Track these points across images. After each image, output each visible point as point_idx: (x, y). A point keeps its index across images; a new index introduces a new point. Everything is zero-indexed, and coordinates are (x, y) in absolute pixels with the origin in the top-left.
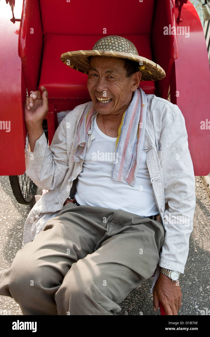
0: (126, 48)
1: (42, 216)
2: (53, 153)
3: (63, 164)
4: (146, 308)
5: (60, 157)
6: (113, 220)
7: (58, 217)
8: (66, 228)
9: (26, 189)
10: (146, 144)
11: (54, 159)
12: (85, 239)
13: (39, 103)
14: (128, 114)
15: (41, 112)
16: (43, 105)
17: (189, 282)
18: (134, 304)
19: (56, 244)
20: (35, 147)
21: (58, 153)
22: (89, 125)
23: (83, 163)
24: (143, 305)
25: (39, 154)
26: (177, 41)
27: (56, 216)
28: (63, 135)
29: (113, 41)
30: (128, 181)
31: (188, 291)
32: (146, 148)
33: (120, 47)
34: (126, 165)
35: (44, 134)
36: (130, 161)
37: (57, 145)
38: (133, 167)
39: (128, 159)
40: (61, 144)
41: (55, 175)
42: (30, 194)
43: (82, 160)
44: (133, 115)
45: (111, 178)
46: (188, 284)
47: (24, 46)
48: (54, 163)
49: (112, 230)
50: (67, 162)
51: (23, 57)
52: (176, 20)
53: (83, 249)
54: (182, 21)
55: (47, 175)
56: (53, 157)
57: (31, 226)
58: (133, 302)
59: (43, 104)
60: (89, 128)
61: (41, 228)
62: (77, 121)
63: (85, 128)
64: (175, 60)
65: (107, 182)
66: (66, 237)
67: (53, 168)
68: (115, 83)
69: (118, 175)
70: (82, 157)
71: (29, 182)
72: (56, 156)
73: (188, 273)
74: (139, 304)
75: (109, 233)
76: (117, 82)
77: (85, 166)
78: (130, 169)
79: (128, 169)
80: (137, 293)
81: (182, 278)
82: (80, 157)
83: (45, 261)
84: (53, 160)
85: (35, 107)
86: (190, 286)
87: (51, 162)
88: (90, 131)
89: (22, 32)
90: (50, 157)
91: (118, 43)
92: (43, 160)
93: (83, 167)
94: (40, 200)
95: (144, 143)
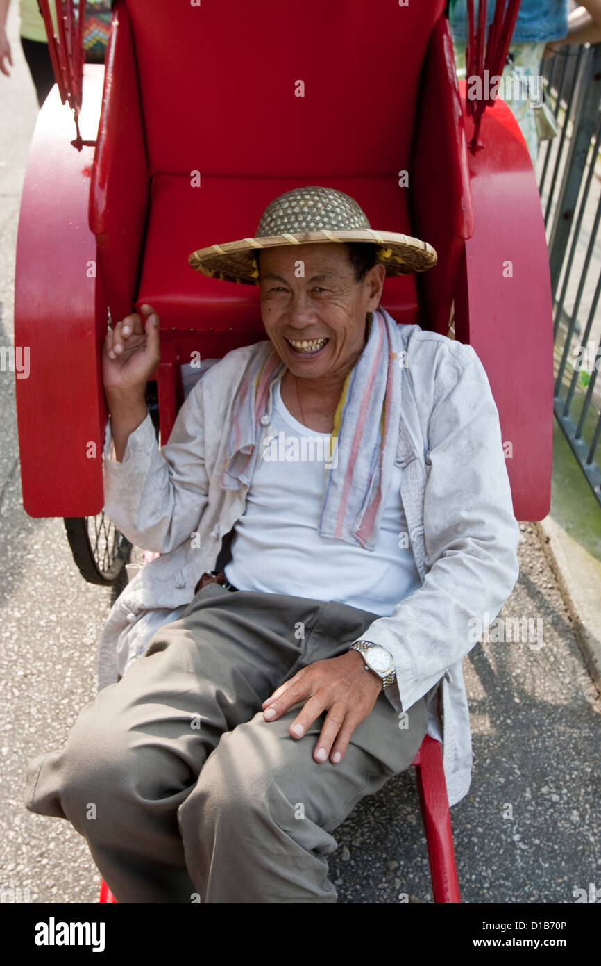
0: (345, 214)
1: (144, 615)
2: (171, 464)
3: (194, 492)
4: (394, 840)
5: (189, 475)
6: (318, 628)
7: (181, 622)
8: (200, 648)
9: (104, 547)
10: (401, 448)
11: (174, 480)
12: (247, 675)
13: (138, 344)
14: (358, 376)
15: (143, 364)
16: (148, 348)
17: (500, 777)
18: (366, 830)
19: (174, 691)
20: (126, 449)
21: (184, 466)
22: (263, 403)
23: (248, 494)
24: (387, 834)
25: (136, 467)
26: (471, 195)
27: (178, 619)
28: (198, 423)
29: (311, 203)
30: (358, 538)
31: (496, 798)
32: (402, 459)
33: (332, 215)
34: (355, 499)
35: (149, 418)
36: (365, 489)
37: (183, 446)
38: (371, 504)
39: (360, 486)
40: (192, 443)
41: (175, 519)
42: (114, 559)
43: (244, 485)
44: (371, 379)
45: (319, 531)
46: (496, 783)
47: (102, 205)
48: (172, 488)
49: (313, 652)
50: (204, 486)
51: (99, 232)
52: (469, 145)
53: (241, 702)
54: (482, 147)
55: (154, 517)
56: (170, 473)
57: (117, 640)
58: (362, 825)
59: (148, 344)
60: (264, 409)
61: (140, 644)
62: (230, 390)
63: (253, 409)
64: (466, 241)
65: (307, 541)
66: (200, 673)
67: (169, 501)
68: (333, 301)
69: (335, 526)
70: (245, 480)
71: (113, 529)
72: (178, 472)
73: (497, 755)
74: (378, 832)
75: (307, 657)
76: (339, 299)
77: (250, 499)
78: (365, 509)
79: (358, 510)
80: (373, 805)
81: (483, 767)
82: (241, 479)
83: (148, 734)
84: (171, 480)
85: (128, 351)
86: (501, 787)
87: (164, 486)
88: (266, 417)
89: (98, 173)
90: (162, 473)
91: (323, 205)
92: (146, 481)
93: (247, 501)
94: (139, 575)
95: (398, 447)
